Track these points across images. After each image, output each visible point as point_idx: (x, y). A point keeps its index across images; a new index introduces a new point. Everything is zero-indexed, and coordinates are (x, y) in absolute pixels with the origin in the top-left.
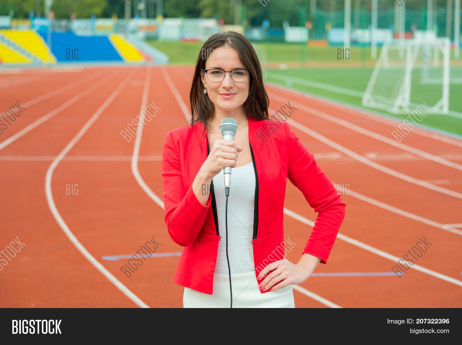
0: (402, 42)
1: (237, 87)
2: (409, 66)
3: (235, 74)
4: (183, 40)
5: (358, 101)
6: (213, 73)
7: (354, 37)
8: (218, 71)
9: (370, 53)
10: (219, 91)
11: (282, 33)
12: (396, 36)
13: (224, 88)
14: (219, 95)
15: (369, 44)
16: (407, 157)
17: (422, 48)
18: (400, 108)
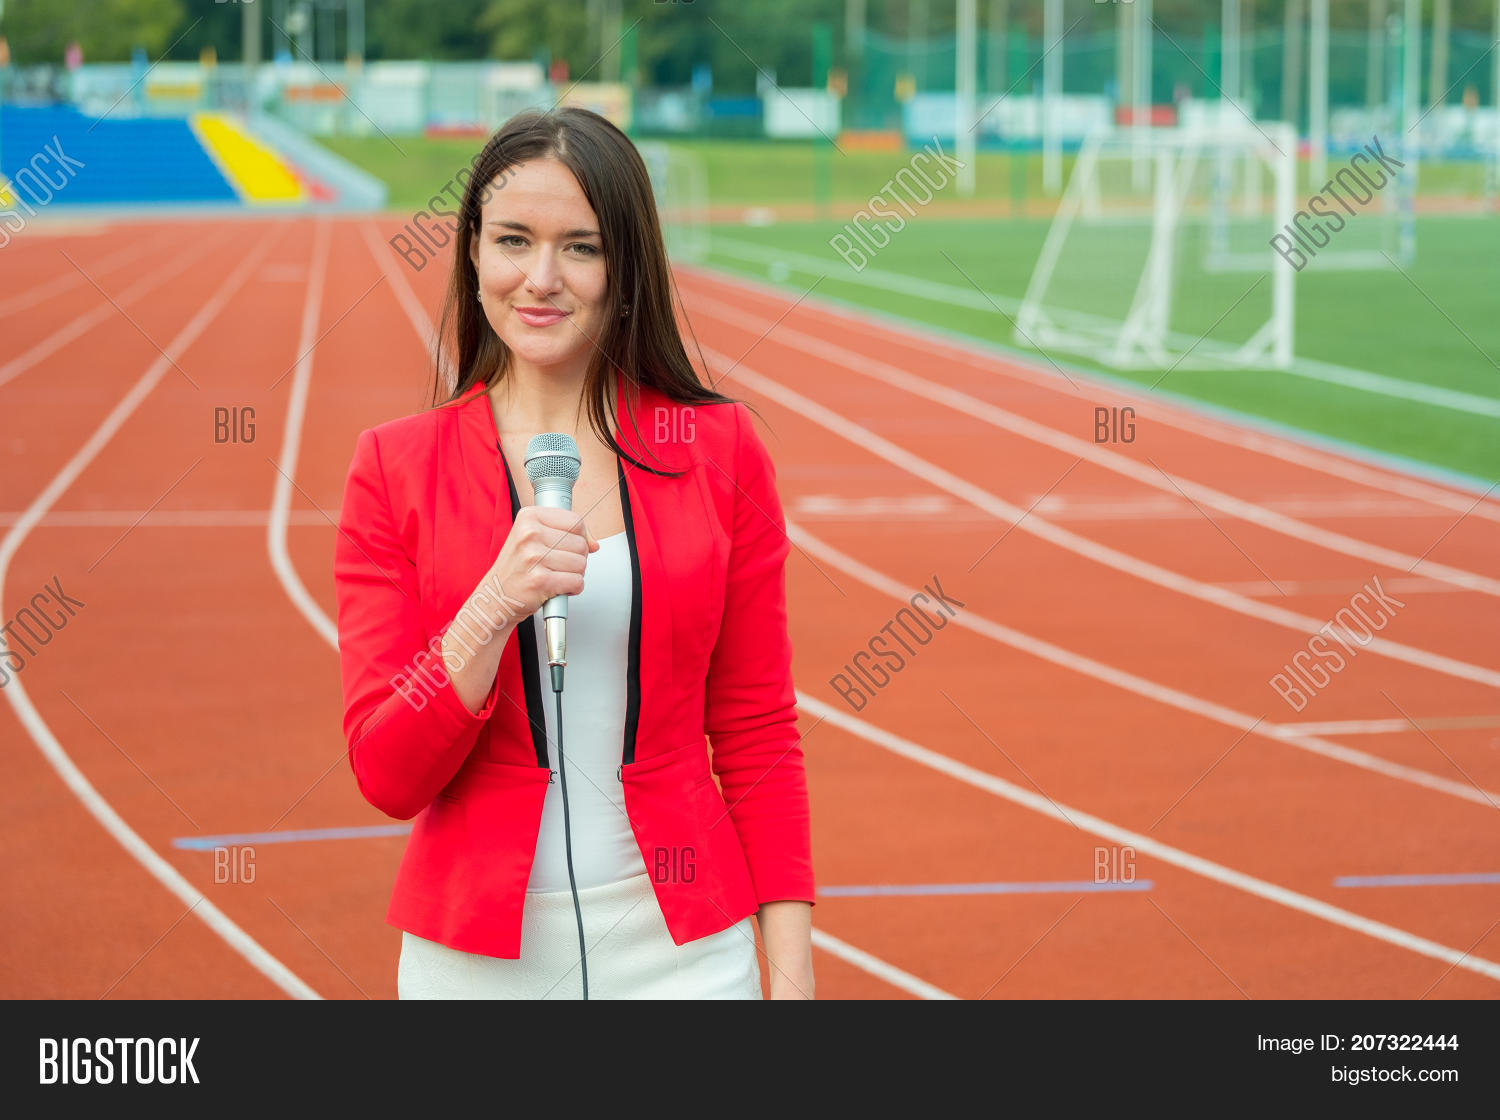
0: (1144, 140)
1: (575, 291)
2: (1166, 214)
3: (572, 249)
4: (434, 130)
5: (1002, 327)
6: (502, 240)
7: (989, 122)
8: (518, 237)
9: (1038, 174)
10: (513, 299)
11: (757, 109)
12: (1121, 117)
13: (530, 291)
14: (514, 310)
15: (1037, 145)
16: (1160, 507)
17: (1207, 155)
18: (1138, 348)
